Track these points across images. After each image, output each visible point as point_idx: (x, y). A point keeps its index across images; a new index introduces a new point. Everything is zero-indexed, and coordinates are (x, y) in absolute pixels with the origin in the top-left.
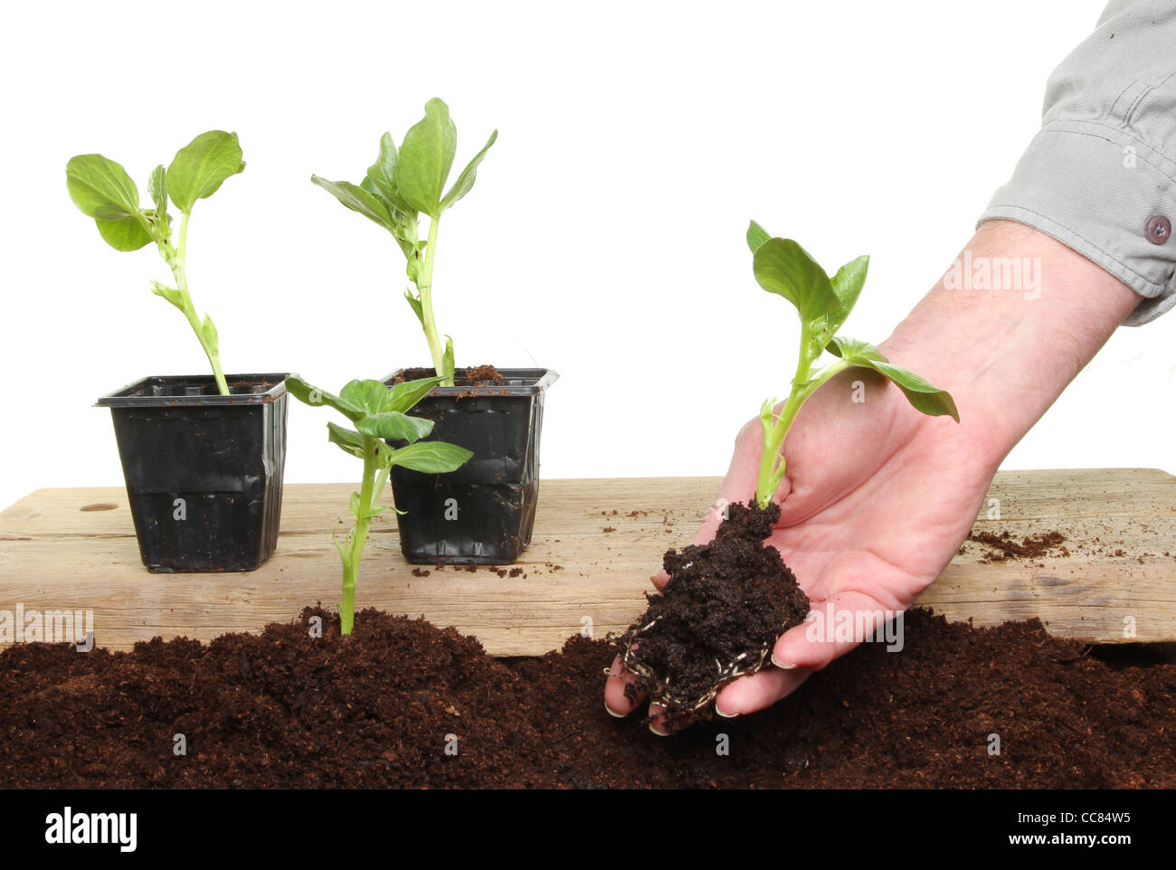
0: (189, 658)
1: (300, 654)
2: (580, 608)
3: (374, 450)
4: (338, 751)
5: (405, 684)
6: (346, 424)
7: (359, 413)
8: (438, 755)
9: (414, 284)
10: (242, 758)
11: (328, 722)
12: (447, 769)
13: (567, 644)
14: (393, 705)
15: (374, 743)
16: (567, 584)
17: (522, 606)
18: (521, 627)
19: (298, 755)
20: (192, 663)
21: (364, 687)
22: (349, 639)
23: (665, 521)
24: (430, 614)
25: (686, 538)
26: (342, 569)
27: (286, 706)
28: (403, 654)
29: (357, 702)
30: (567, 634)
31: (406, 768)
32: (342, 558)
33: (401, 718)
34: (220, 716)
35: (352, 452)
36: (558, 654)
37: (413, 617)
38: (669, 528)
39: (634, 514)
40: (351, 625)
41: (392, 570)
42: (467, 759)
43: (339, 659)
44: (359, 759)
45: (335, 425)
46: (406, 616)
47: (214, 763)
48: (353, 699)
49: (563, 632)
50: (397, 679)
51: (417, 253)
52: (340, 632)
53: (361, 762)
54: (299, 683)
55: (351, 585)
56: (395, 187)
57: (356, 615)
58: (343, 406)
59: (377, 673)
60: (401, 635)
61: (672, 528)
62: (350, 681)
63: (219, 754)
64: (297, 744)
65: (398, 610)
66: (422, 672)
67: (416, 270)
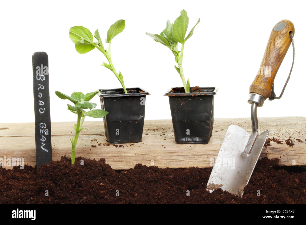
0: (29, 171)
1: (60, 169)
2: (139, 156)
3: (80, 112)
4: (71, 197)
5: (90, 178)
6: (73, 104)
7: (76, 101)
8: (99, 197)
9: (177, 63)
10: (43, 199)
11: (68, 189)
12: (101, 201)
13: (135, 166)
14: (86, 184)
15: (80, 194)
16: (135, 149)
17: (123, 155)
18: (122, 161)
19: (59, 198)
20: (29, 172)
21: (78, 179)
22: (74, 165)
23: (163, 132)
24: (96, 158)
25: (169, 136)
26: (71, 145)
27: (56, 184)
28: (89, 169)
29: (76, 183)
30: (135, 163)
31: (90, 201)
32: (72, 142)
33: (88, 187)
34: (37, 187)
35: (74, 112)
36: (133, 169)
37: (92, 159)
38: (164, 134)
39: (154, 130)
40: (74, 161)
41: (86, 145)
42: (106, 198)
43: (71, 171)
44: (76, 199)
45: (69, 105)
46: (90, 159)
47: (35, 200)
48: (75, 182)
49: (134, 163)
50: (87, 176)
51: (178, 54)
52: (71, 163)
53: (77, 200)
54: (60, 177)
55: (74, 150)
56: (171, 35)
57: (76, 158)
58: (72, 99)
59: (82, 175)
60: (88, 164)
61: (165, 134)
62: (74, 177)
63: (37, 198)
64: (59, 195)
65: (87, 156)
66: (94, 174)
67: (178, 59)
